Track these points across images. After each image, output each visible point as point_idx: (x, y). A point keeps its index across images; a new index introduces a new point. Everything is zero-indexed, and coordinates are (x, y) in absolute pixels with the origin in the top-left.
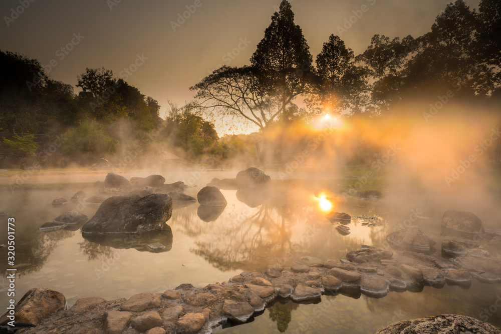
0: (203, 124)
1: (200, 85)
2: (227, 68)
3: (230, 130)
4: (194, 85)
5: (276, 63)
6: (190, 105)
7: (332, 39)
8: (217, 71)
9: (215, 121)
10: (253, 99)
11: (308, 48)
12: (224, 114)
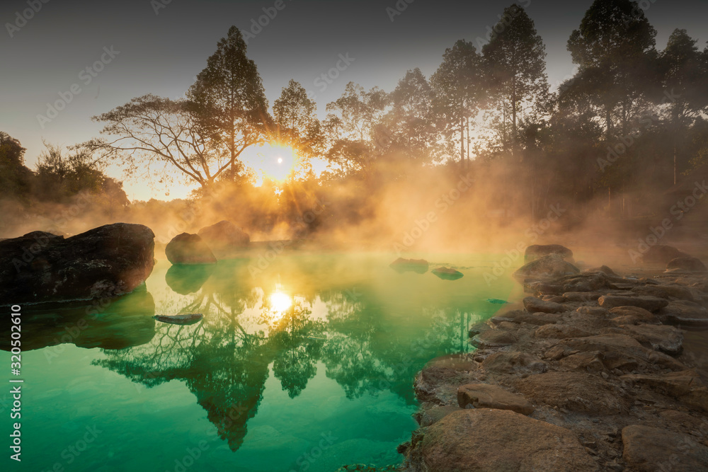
0: (103, 181)
1: (111, 117)
2: (153, 98)
3: (161, 182)
4: (99, 115)
5: (221, 103)
6: (92, 142)
7: (292, 84)
8: (139, 100)
9: (136, 168)
10: (193, 144)
11: (264, 90)
12: (152, 159)
